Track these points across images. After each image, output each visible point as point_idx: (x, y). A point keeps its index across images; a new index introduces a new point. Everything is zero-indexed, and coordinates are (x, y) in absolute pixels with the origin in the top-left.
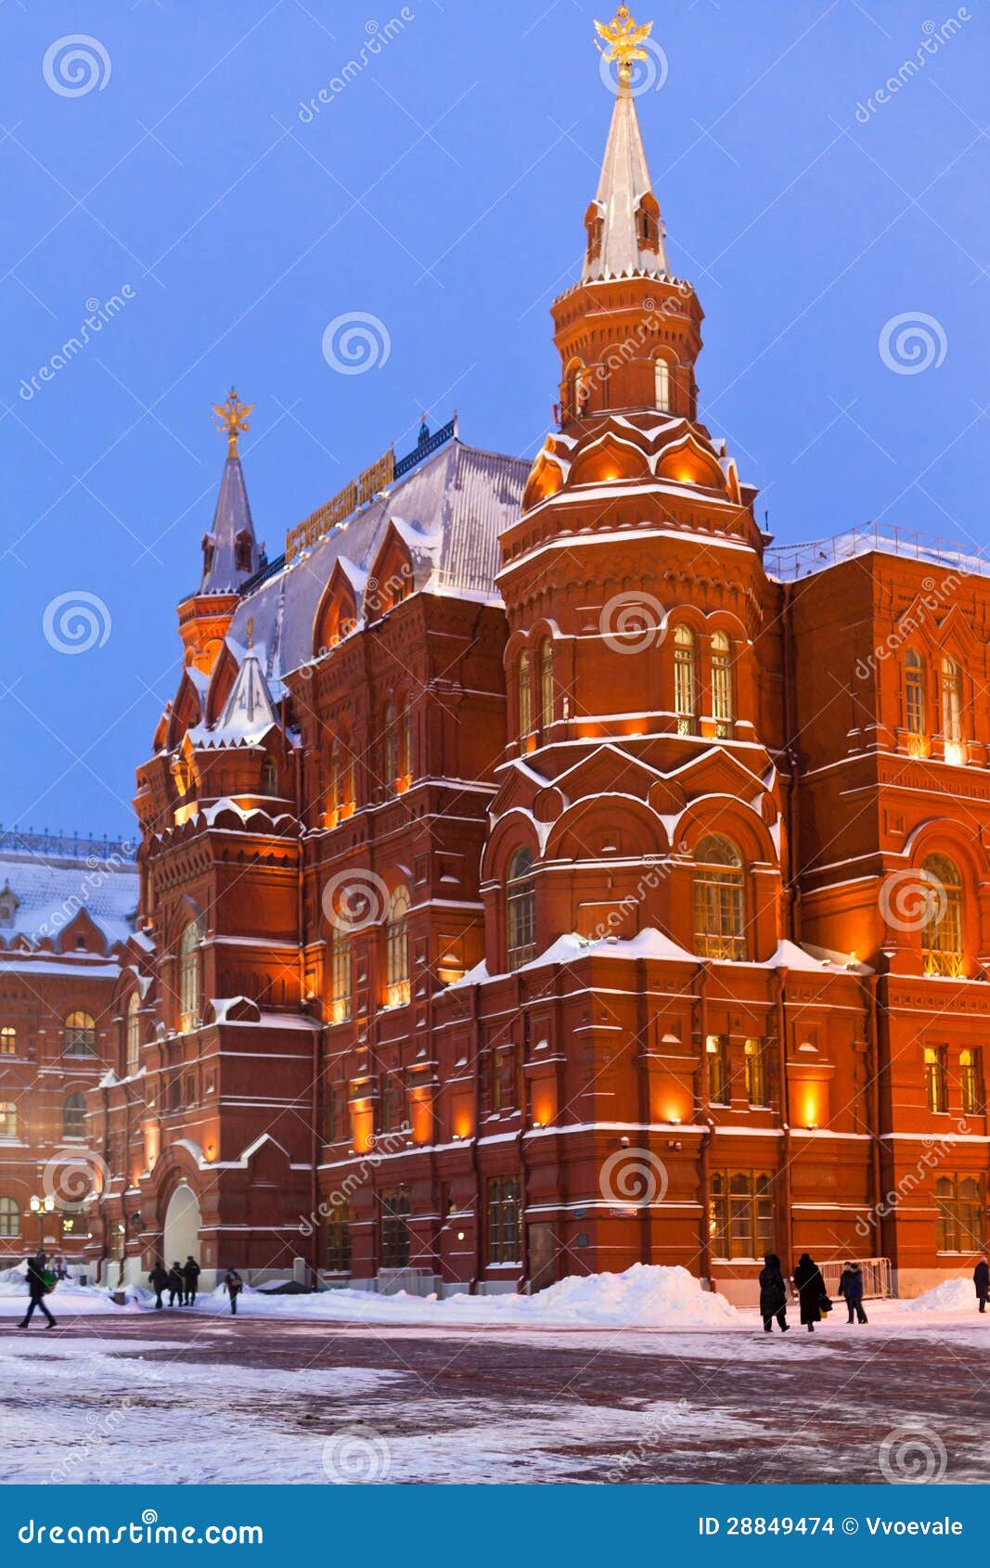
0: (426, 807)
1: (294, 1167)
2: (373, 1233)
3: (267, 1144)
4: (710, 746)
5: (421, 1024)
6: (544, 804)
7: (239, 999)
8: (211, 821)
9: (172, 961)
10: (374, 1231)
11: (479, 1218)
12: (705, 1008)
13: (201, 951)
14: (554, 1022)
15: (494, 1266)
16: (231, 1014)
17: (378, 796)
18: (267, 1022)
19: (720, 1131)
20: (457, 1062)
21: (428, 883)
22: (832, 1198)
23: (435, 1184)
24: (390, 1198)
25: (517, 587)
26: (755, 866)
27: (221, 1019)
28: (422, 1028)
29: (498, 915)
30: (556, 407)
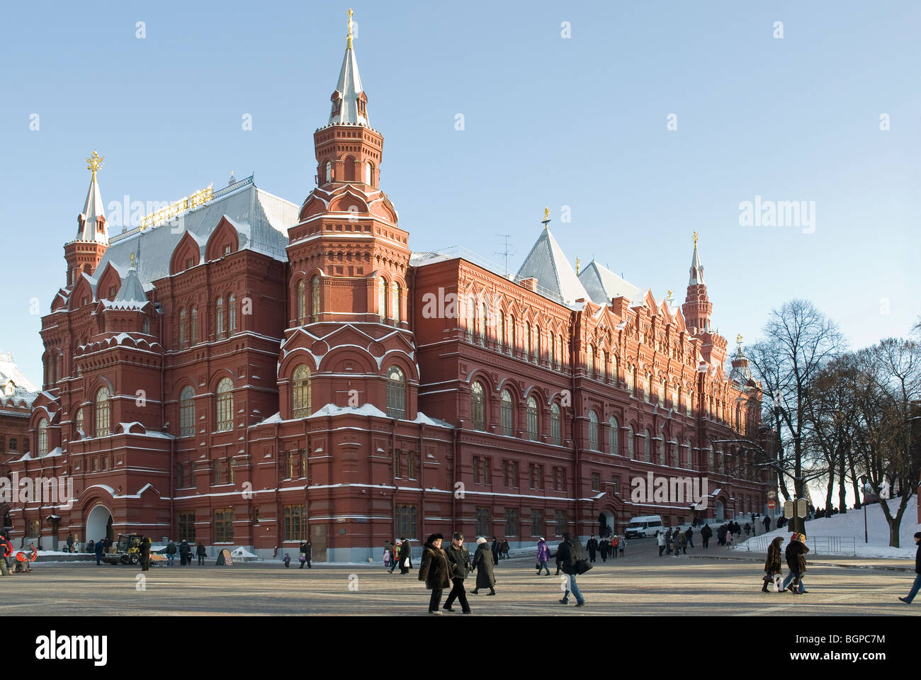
0: (246, 345)
1: (162, 498)
2: (211, 527)
3: (149, 488)
4: (393, 330)
5: (242, 438)
6: (317, 348)
7: (135, 423)
8: (119, 342)
9: (91, 405)
10: (211, 526)
11: (279, 522)
12: (394, 439)
13: (112, 401)
14: (326, 441)
15: (286, 542)
16: (132, 430)
17: (212, 338)
18: (149, 434)
19: (400, 488)
20: (265, 455)
21: (245, 378)
22: (438, 516)
23: (250, 506)
24: (219, 513)
25: (299, 252)
26: (410, 381)
27: (127, 432)
28: (242, 441)
29: (288, 394)
30: (316, 176)
